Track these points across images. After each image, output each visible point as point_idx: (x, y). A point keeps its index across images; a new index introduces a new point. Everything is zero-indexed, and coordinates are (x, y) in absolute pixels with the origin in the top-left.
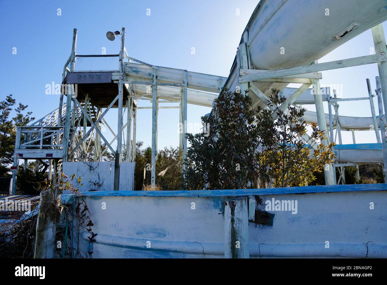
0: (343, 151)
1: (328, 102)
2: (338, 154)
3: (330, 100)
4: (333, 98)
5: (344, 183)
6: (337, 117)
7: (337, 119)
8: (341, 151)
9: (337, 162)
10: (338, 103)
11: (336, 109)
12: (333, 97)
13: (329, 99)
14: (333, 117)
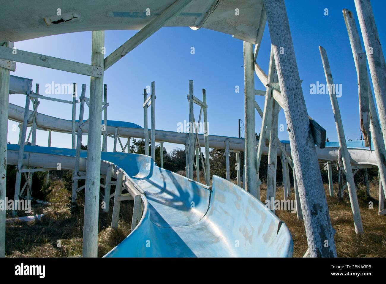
0: (35, 154)
1: (27, 96)
2: (28, 157)
3: (30, 95)
4: (34, 93)
5: (29, 189)
6: (35, 114)
7: (34, 116)
8: (32, 155)
9: (25, 167)
10: (39, 100)
11: (36, 106)
12: (34, 91)
13: (28, 92)
14: (30, 113)
